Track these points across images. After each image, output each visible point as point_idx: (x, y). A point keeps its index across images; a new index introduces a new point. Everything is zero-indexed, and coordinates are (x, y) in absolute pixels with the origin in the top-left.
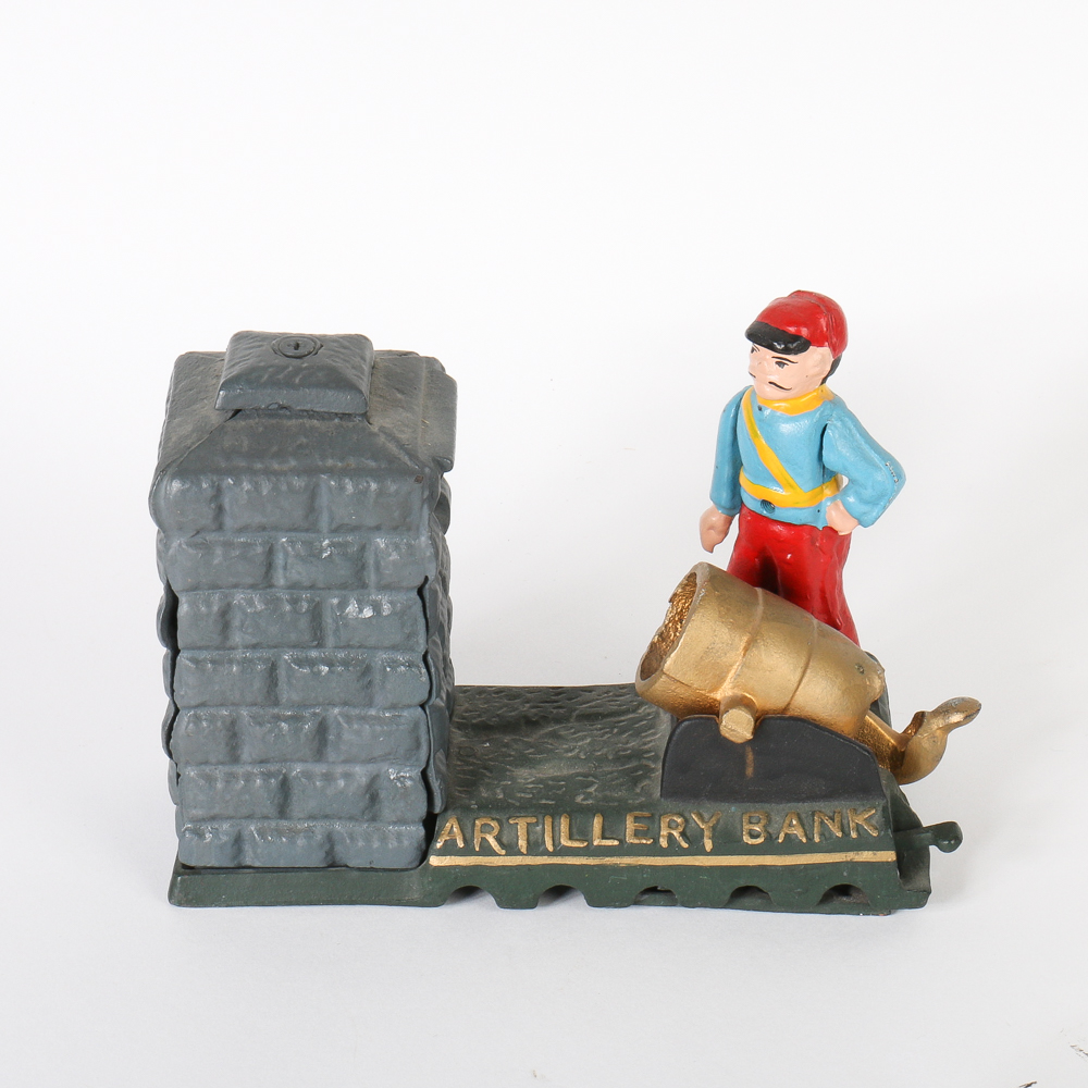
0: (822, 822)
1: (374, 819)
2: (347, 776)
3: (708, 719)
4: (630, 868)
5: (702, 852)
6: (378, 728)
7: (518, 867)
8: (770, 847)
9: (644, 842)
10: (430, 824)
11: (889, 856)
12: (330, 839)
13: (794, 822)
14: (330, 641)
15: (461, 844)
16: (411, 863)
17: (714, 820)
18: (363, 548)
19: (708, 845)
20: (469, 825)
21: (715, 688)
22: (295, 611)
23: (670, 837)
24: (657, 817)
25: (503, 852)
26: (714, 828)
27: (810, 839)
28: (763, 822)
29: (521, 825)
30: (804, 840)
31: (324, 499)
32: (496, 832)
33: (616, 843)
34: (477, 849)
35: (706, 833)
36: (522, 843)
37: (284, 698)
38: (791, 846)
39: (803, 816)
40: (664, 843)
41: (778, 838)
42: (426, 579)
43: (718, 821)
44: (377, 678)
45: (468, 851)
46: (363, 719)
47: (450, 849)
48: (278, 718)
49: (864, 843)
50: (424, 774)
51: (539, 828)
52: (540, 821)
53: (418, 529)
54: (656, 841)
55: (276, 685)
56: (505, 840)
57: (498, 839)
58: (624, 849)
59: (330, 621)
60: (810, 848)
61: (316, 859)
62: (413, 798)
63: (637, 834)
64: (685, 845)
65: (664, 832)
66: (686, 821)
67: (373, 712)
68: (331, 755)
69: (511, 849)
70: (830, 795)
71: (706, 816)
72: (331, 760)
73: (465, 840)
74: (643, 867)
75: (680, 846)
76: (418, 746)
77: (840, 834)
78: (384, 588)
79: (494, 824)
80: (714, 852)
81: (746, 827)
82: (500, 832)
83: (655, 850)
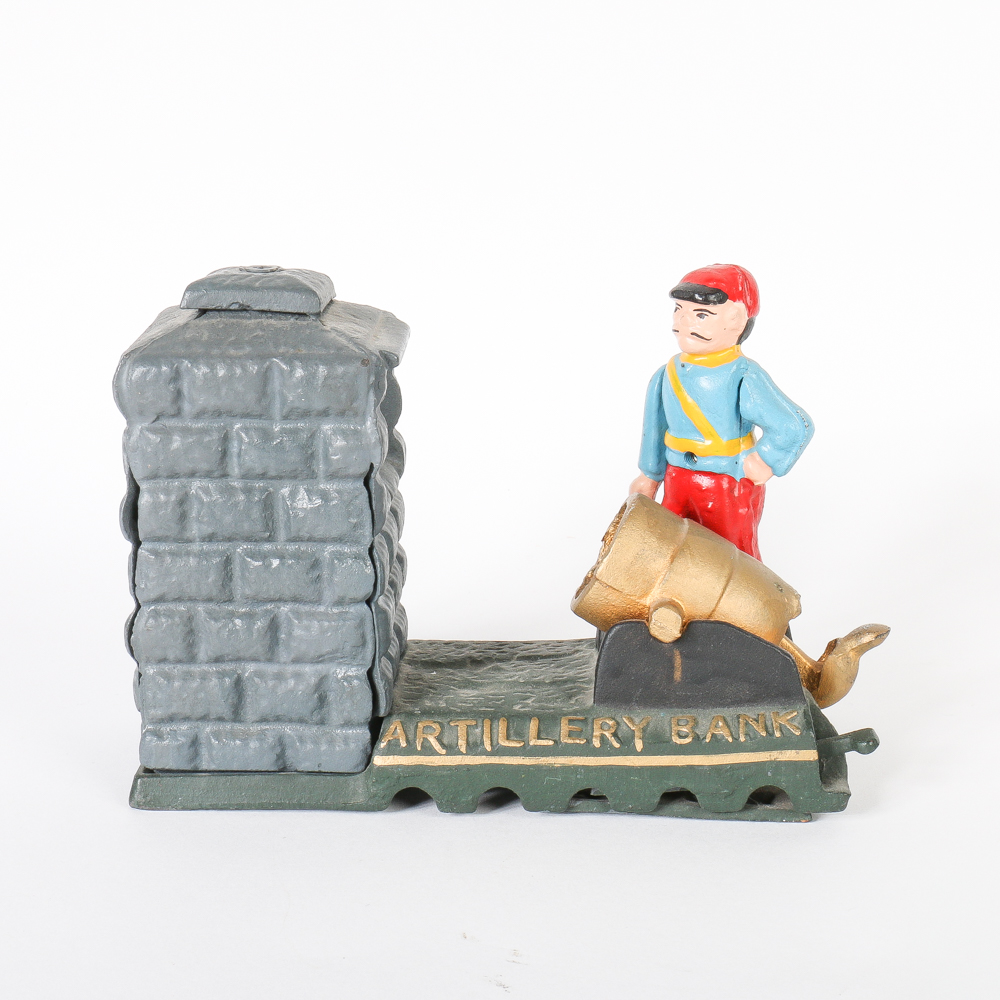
0: (747, 724)
1: (322, 722)
2: (298, 676)
3: (639, 622)
4: (565, 769)
5: (634, 752)
6: (326, 624)
7: (458, 767)
8: (698, 746)
9: (578, 741)
10: (376, 726)
11: (812, 755)
12: (281, 742)
13: (721, 724)
14: (282, 535)
15: (404, 744)
16: (357, 766)
17: (644, 723)
18: (313, 436)
19: (639, 745)
20: (412, 728)
21: (645, 594)
22: (249, 500)
23: (603, 738)
24: (590, 720)
25: (444, 752)
26: (644, 730)
27: (736, 739)
28: (691, 724)
29: (461, 727)
30: (730, 740)
31: (276, 383)
32: (437, 734)
33: (551, 743)
34: (419, 749)
35: (637, 734)
36: (462, 743)
37: (238, 596)
38: (717, 746)
39: (729, 719)
40: (597, 743)
41: (705, 738)
42: (372, 466)
43: (648, 724)
44: (325, 573)
45: (410, 750)
46: (312, 615)
47: (393, 750)
48: (232, 615)
49: (786, 743)
50: (370, 673)
51: (478, 731)
52: (480, 724)
53: (364, 414)
54: (589, 741)
55: (231, 579)
56: (445, 741)
57: (439, 739)
58: (558, 749)
59: (281, 512)
60: (736, 747)
61: (267, 762)
62: (359, 698)
63: (570, 734)
64: (617, 745)
65: (597, 733)
66: (618, 723)
67: (322, 609)
68: (283, 654)
69: (451, 749)
70: (753, 700)
71: (637, 720)
72: (282, 660)
73: (407, 741)
74: (576, 768)
75: (612, 746)
76: (364, 644)
77: (764, 734)
78: (332, 476)
79: (436, 726)
80: (644, 752)
81: (675, 728)
82: (441, 733)
83: (587, 750)
